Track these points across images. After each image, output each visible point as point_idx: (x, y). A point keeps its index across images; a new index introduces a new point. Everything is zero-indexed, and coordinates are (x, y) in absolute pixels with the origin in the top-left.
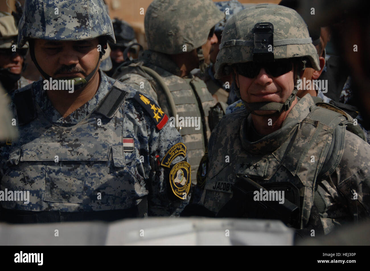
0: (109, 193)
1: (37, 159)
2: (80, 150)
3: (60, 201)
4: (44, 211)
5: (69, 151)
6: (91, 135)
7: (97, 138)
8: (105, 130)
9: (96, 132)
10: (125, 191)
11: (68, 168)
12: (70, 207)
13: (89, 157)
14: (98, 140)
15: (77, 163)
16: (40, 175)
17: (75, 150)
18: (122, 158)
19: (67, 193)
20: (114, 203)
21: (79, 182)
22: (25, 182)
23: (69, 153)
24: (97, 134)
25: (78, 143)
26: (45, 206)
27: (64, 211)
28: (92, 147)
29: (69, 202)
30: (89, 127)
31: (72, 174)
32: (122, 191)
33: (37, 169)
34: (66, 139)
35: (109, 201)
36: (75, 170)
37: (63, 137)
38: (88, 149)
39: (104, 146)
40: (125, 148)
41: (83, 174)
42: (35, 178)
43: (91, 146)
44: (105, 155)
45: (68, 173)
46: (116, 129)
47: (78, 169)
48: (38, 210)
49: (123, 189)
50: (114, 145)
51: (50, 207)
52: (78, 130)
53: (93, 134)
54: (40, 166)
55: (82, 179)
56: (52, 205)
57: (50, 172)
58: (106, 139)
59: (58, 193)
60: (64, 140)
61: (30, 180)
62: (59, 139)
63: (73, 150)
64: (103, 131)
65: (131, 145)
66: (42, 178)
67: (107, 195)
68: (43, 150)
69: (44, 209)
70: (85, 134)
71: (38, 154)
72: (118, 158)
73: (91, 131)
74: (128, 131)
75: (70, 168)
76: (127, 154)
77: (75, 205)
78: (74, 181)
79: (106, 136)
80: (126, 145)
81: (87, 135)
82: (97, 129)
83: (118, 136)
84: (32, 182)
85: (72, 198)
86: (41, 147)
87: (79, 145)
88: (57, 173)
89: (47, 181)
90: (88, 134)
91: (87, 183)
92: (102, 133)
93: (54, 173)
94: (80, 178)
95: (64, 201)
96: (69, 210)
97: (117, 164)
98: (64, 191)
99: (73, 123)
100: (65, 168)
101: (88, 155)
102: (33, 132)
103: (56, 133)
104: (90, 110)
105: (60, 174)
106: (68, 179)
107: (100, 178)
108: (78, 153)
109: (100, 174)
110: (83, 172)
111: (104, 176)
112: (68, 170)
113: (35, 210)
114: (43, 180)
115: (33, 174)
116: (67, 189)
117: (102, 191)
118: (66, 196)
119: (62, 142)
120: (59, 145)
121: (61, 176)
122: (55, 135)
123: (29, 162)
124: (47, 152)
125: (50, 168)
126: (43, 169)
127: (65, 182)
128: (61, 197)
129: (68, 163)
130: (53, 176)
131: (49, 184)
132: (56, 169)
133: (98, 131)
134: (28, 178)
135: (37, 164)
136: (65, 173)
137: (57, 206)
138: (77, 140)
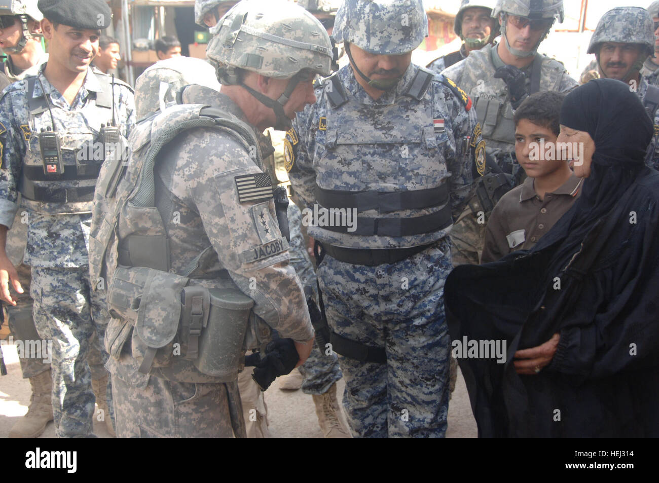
0: (422, 174)
1: (353, 142)
2: (394, 132)
3: (377, 182)
4: (362, 192)
5: (383, 134)
6: (402, 117)
7: (408, 120)
8: (416, 111)
9: (407, 114)
10: (436, 171)
11: (382, 150)
12: (387, 187)
13: (403, 139)
14: (410, 122)
15: (391, 145)
16: (356, 157)
17: (389, 133)
18: (434, 139)
19: (383, 174)
20: (427, 182)
21: (393, 163)
24: (408, 116)
25: (390, 125)
26: (363, 187)
27: (381, 191)
28: (404, 130)
29: (385, 182)
30: (399, 109)
31: (386, 156)
32: (434, 171)
33: (353, 151)
34: (379, 122)
35: (423, 181)
36: (390, 152)
37: (375, 120)
38: (401, 131)
39: (416, 127)
40: (436, 129)
41: (397, 155)
42: (352, 160)
43: (404, 128)
44: (418, 136)
45: (382, 155)
46: (426, 110)
47: (393, 151)
48: (356, 190)
49: (434, 169)
50: (425, 127)
51: (367, 187)
52: (390, 113)
53: (404, 116)
54: (356, 148)
55: (395, 161)
56: (370, 186)
57: (365, 154)
58: (417, 121)
59: (375, 174)
60: (376, 122)
61: (347, 162)
62: (372, 122)
63: (387, 133)
64: (413, 113)
65: (441, 125)
66: (358, 160)
67: (421, 175)
68: (358, 133)
69: (361, 189)
70: (397, 116)
71: (353, 137)
72: (430, 139)
73: (402, 113)
74: (438, 111)
75: (385, 150)
76: (437, 135)
77: (390, 185)
78: (389, 162)
79: (417, 118)
80: (437, 125)
81: (399, 118)
82: (407, 111)
83: (428, 117)
84: (349, 164)
85: (388, 178)
86: (356, 130)
87: (392, 128)
88: (372, 155)
89: (364, 162)
90: (399, 116)
91: (401, 164)
92: (412, 115)
93: (369, 155)
94: (394, 159)
96: (386, 190)
97: (430, 145)
98: (380, 172)
100: (380, 150)
101: (401, 138)
102: (347, 115)
103: (369, 116)
104: (400, 91)
105: (375, 156)
106: (384, 160)
107: (414, 159)
108: (391, 135)
109: (413, 156)
110: (397, 153)
111: (417, 157)
112: (383, 151)
113: (353, 190)
114: (360, 162)
115: (350, 156)
116: (383, 170)
117: (416, 171)
118: (382, 177)
119: (375, 125)
120: (372, 128)
121: (376, 157)
122: (368, 118)
123: (345, 145)
124: (362, 135)
125: (365, 150)
126: (358, 151)
127: (380, 164)
128: (377, 178)
129: (382, 145)
130: (368, 158)
131: (365, 165)
132: (372, 151)
133: (409, 113)
134: (345, 160)
135: (353, 146)
136: (380, 155)
137: (373, 186)
138: (389, 123)
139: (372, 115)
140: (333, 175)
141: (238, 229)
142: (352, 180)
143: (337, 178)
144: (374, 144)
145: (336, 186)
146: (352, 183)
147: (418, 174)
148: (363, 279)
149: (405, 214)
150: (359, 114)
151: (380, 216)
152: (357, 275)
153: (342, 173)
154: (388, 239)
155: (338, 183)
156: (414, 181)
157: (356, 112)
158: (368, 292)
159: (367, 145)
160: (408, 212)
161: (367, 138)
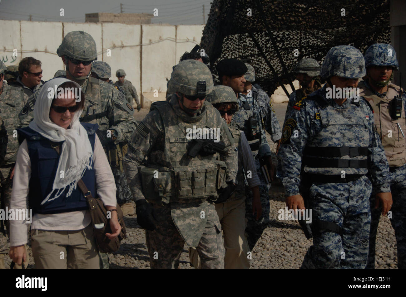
22: (332, 134)
23: (348, 121)
95: (349, 142)
99: (345, 107)
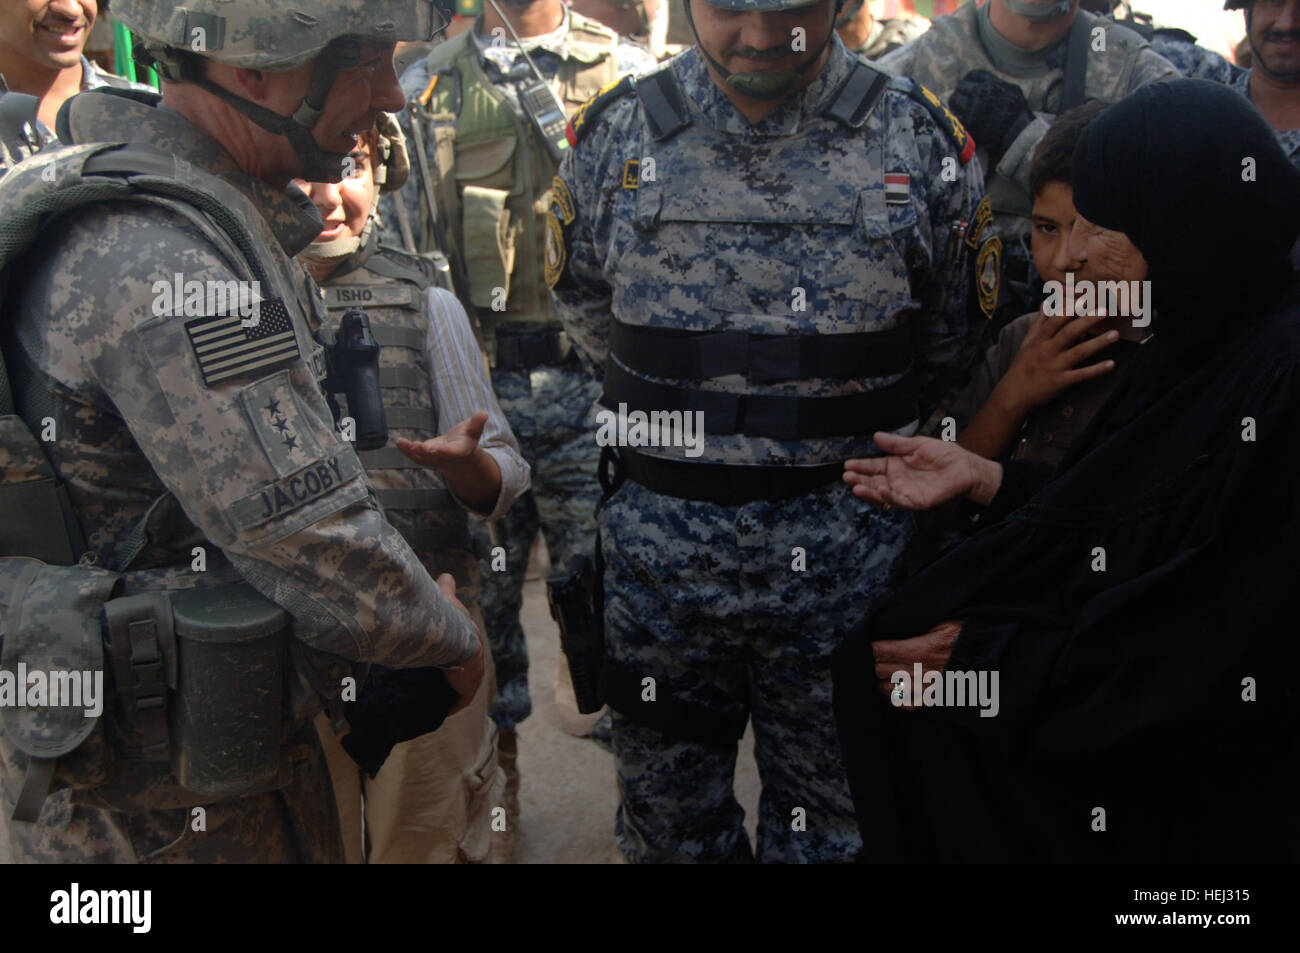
0: (853, 297)
1: (697, 216)
2: (792, 199)
3: (747, 310)
4: (713, 332)
5: (767, 200)
6: (813, 165)
7: (826, 173)
8: (844, 154)
9: (825, 159)
10: (885, 291)
11: (764, 238)
12: (769, 324)
13: (811, 215)
14: (830, 177)
15: (784, 229)
16: (702, 251)
17: (780, 199)
18: (884, 217)
19: (762, 293)
20: (862, 318)
21: (787, 270)
24: (826, 164)
25: (784, 182)
26: (715, 321)
27: (755, 332)
28: (816, 193)
29: (766, 312)
30: (807, 148)
31: (772, 252)
32: (880, 292)
33: (696, 238)
34: (758, 174)
35: (854, 314)
36: (780, 244)
37: (752, 169)
38: (808, 196)
39: (844, 190)
40: (890, 196)
41: (796, 252)
42: (693, 259)
43: (815, 189)
44: (848, 210)
45: (763, 250)
46: (868, 152)
47: (788, 240)
48: (700, 328)
49: (881, 289)
50: (864, 189)
51: (725, 323)
52: (784, 154)
53: (818, 163)
54: (703, 232)
55: (791, 264)
56: (731, 319)
57: (724, 247)
58: (845, 174)
59: (743, 292)
60: (753, 174)
61: (681, 263)
62: (744, 174)
63: (775, 199)
64: (839, 156)
65: (904, 189)
66: (706, 259)
67: (850, 300)
68: (709, 197)
69: (710, 327)
70: (799, 164)
71: (698, 205)
72: (875, 218)
73: (813, 156)
74: (896, 156)
75: (769, 238)
76: (893, 210)
77: (778, 319)
78: (779, 267)
79: (847, 169)
80: (893, 188)
81: (805, 166)
82: (825, 152)
83: (874, 168)
84: (687, 267)
85: (774, 304)
86: (705, 190)
87: (788, 189)
88: (741, 249)
89: (719, 264)
90: (807, 162)
91: (805, 273)
92: (837, 160)
93: (733, 249)
94: (790, 260)
96: (767, 331)
97: (874, 230)
98: (755, 289)
100: (758, 238)
101: (808, 211)
102: (685, 156)
103: (736, 159)
104: (811, 106)
105: (747, 250)
106: (766, 262)
107: (835, 263)
108: (786, 205)
109: (834, 254)
110: (796, 247)
111: (843, 258)
112: (766, 242)
113: (691, 327)
114: (711, 263)
115: (689, 250)
116: (763, 284)
117: (838, 291)
118: (760, 299)
119: (750, 179)
120: (743, 186)
121: (749, 254)
122: (734, 164)
123: (679, 222)
124: (718, 202)
125: (724, 237)
126: (708, 238)
127: (756, 269)
128: (748, 301)
129: (764, 226)
130: (730, 255)
131: (723, 271)
132: (739, 240)
133: (829, 156)
134: (677, 257)
135: (698, 227)
136: (758, 249)
137: (740, 321)
138: (782, 176)
139: (745, 157)
140: (649, 292)
141: (213, 450)
142: (690, 305)
143: (658, 298)
144: (745, 224)
145: (655, 317)
146: (690, 311)
147: (842, 298)
148: (705, 533)
149: (807, 388)
150: (715, 154)
151: (752, 391)
152: (695, 525)
153: (668, 287)
154: (767, 443)
155: (659, 309)
156: (832, 312)
157: (708, 150)
158: (716, 564)
159: (728, 225)
160: (816, 385)
161: (731, 211)
